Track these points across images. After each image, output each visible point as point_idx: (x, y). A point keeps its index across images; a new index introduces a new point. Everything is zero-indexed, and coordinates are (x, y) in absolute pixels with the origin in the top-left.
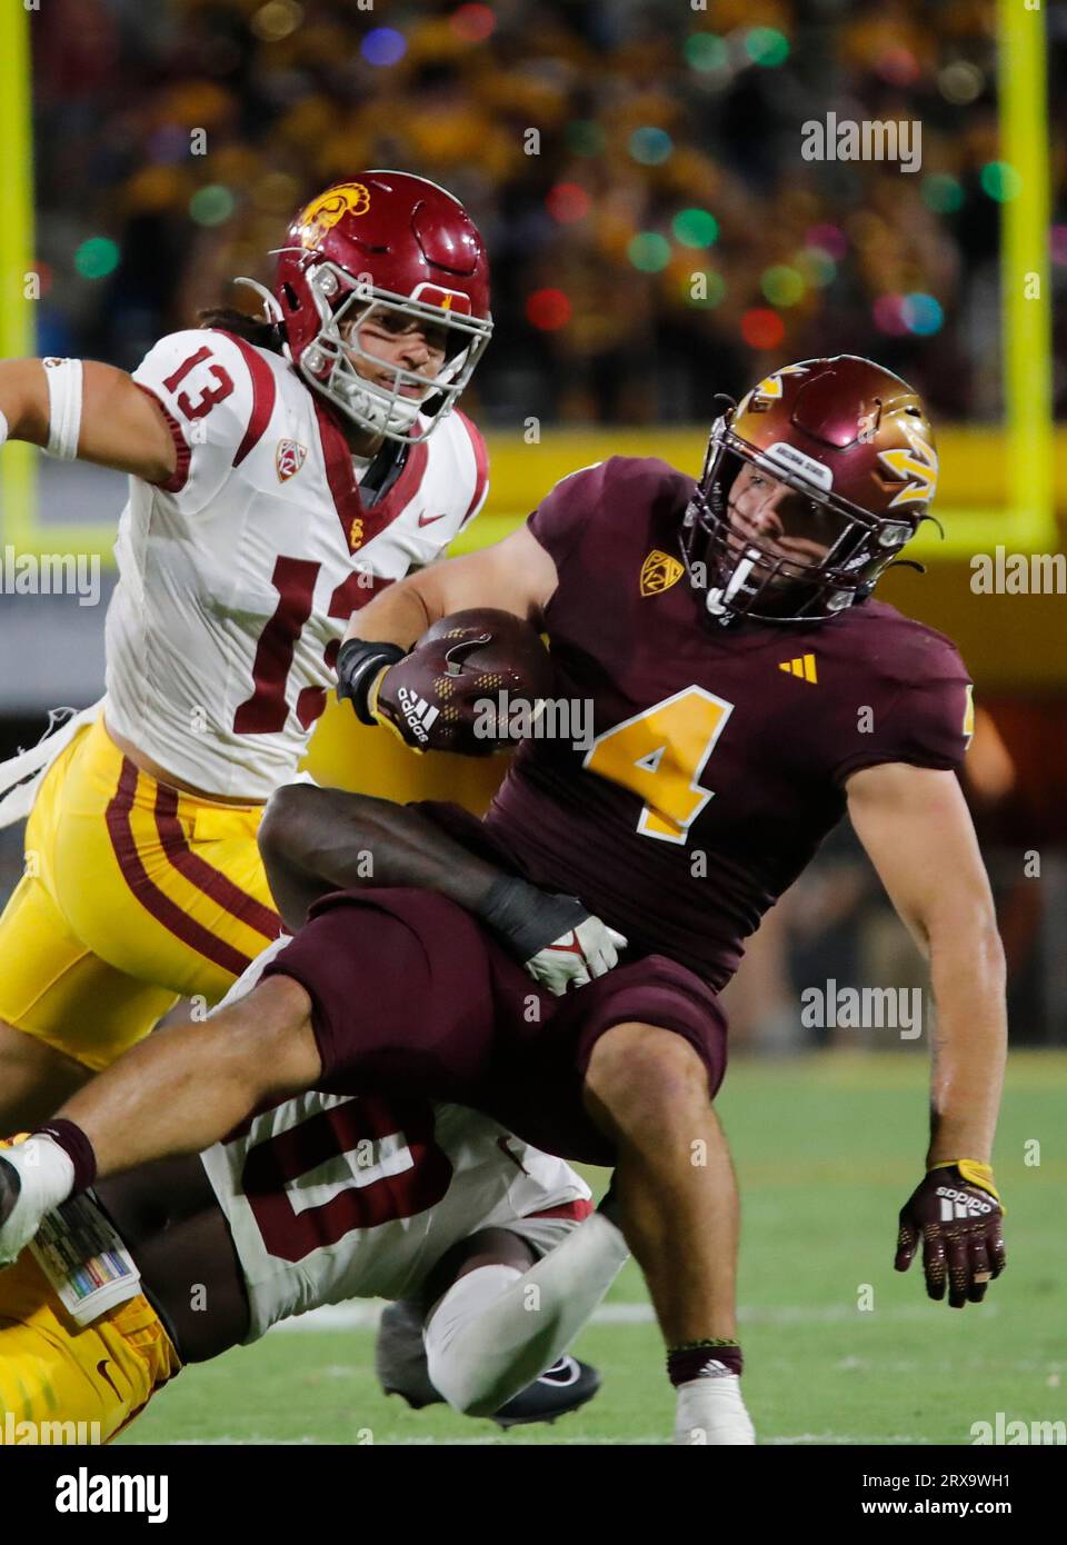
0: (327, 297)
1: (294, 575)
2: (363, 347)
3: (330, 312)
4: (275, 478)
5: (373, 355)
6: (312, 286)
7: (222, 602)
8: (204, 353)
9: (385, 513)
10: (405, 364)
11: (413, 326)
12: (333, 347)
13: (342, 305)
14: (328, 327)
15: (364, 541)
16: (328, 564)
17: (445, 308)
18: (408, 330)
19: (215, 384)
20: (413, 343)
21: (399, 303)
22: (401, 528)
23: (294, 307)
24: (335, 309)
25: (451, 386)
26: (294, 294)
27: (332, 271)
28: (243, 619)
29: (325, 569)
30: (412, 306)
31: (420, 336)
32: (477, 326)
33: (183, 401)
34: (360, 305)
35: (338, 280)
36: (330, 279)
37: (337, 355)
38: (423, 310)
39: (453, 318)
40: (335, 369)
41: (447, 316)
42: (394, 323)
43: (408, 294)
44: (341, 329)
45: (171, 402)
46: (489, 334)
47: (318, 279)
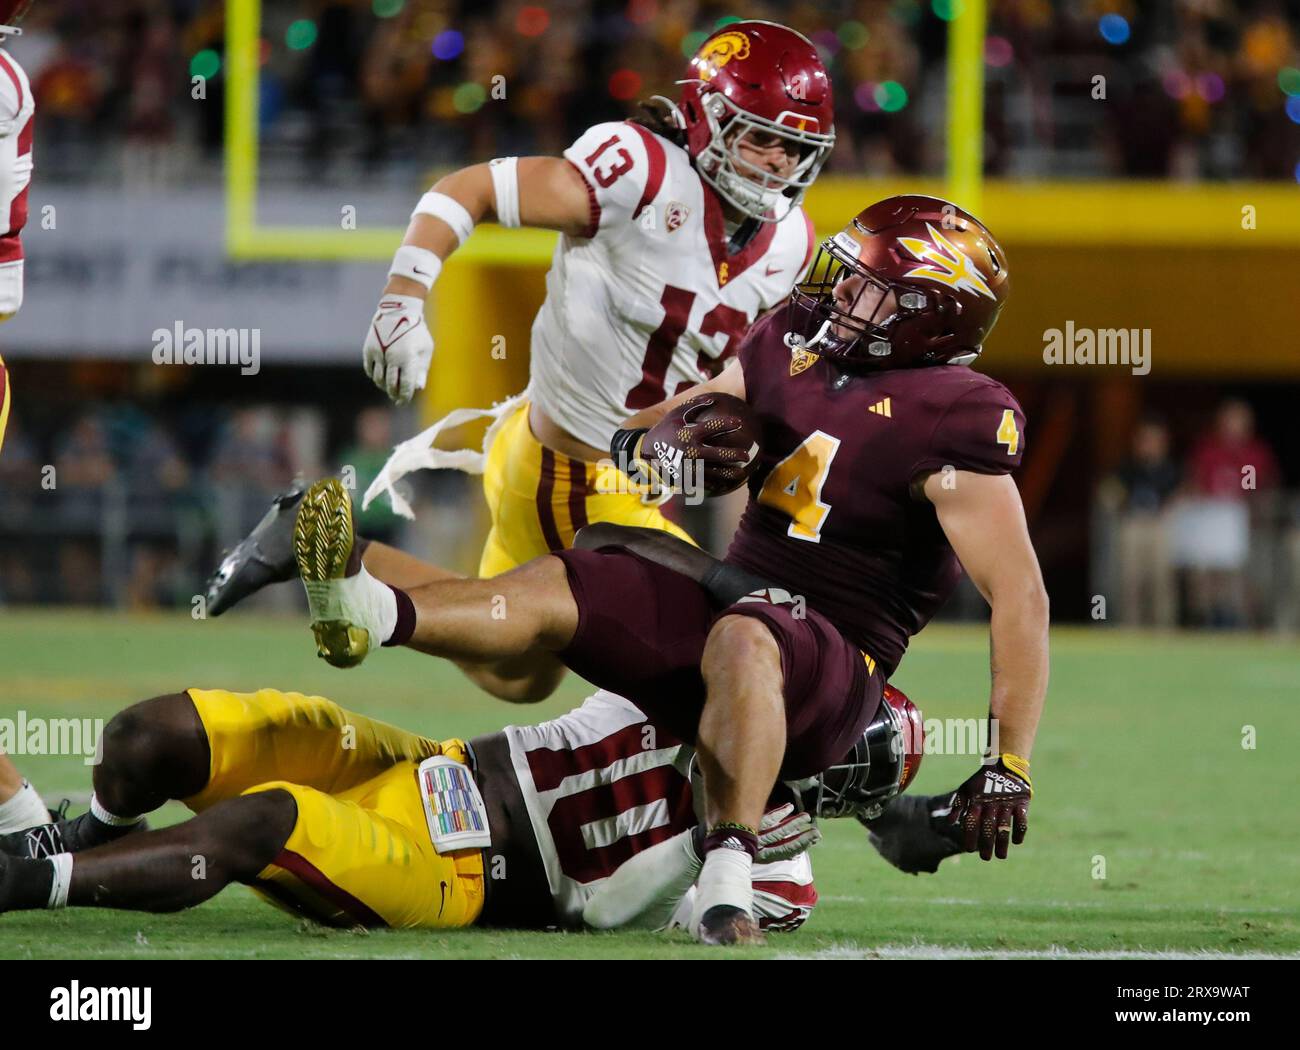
0: (718, 119)
1: (677, 300)
2: (741, 156)
3: (719, 129)
4: (664, 229)
5: (748, 161)
6: (706, 109)
7: (625, 313)
8: (615, 140)
9: (742, 262)
10: (768, 168)
11: (777, 141)
12: (720, 154)
13: (727, 124)
14: (716, 139)
15: (729, 279)
16: (701, 294)
17: (800, 130)
18: (773, 144)
19: (621, 162)
20: (776, 154)
21: (767, 125)
22: (752, 274)
23: (694, 120)
24: (722, 125)
25: (801, 184)
26: (694, 111)
27: (721, 100)
28: (638, 326)
29: (701, 299)
30: (776, 128)
31: (781, 149)
32: (821, 140)
33: (598, 173)
34: (739, 126)
35: (726, 107)
36: (719, 105)
37: (723, 160)
38: (785, 131)
39: (807, 137)
40: (721, 169)
41: (802, 135)
42: (761, 139)
43: (774, 119)
44: (726, 143)
45: (589, 173)
46: (831, 145)
47: (712, 104)
